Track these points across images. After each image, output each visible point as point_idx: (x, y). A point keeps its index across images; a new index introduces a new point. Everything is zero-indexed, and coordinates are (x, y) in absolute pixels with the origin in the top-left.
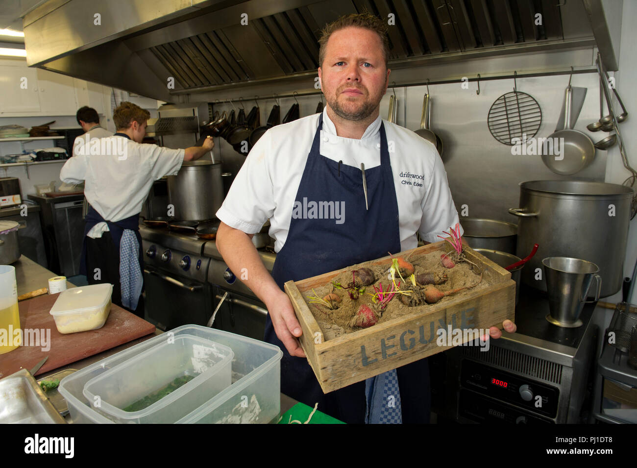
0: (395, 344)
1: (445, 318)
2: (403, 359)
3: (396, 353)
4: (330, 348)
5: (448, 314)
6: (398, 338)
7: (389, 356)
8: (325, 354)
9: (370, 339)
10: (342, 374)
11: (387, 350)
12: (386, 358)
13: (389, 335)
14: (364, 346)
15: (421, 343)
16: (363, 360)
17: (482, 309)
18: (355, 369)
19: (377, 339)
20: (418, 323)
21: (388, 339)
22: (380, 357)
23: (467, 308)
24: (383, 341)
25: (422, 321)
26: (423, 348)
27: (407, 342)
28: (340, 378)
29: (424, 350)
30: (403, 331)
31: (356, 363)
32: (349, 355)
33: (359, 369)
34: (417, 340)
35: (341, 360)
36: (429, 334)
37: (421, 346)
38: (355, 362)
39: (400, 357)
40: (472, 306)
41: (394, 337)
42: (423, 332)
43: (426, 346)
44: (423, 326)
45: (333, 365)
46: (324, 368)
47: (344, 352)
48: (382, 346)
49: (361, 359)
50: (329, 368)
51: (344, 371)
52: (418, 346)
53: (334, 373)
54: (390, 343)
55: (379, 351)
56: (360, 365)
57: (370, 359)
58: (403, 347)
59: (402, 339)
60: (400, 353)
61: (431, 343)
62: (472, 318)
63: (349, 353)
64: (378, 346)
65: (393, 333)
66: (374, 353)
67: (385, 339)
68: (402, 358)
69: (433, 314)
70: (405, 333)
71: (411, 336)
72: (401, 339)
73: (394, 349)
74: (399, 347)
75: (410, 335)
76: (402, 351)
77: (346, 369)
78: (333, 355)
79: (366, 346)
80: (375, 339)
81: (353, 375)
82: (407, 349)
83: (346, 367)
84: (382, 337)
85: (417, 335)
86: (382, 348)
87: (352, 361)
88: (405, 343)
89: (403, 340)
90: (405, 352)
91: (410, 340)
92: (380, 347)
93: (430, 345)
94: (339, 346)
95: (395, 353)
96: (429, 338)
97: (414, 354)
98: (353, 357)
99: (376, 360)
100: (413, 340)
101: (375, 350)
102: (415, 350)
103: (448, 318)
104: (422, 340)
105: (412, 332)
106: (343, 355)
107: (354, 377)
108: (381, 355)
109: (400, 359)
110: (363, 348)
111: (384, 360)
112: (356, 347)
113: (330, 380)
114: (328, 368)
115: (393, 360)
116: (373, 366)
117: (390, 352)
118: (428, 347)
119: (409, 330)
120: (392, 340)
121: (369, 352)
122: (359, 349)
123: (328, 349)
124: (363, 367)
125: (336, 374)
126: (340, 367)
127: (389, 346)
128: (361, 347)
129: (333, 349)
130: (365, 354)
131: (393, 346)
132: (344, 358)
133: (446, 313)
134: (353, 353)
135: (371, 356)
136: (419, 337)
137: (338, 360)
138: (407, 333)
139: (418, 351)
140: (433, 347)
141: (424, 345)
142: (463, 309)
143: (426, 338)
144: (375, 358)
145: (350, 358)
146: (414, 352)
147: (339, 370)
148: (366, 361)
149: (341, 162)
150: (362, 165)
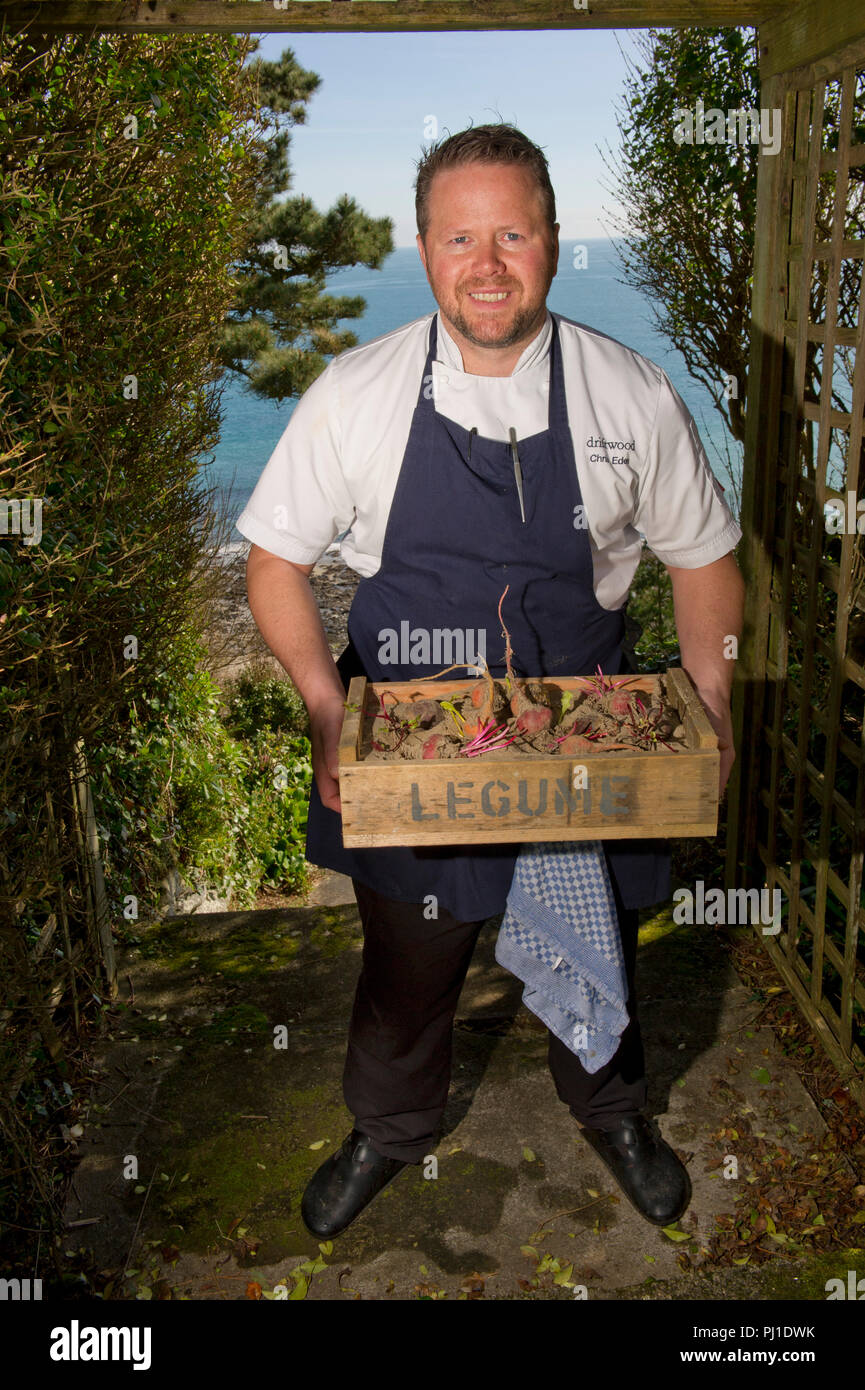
0: (473, 798)
1: (570, 780)
2: (485, 831)
3: (473, 816)
4: (360, 771)
6: (478, 789)
7: (460, 816)
8: (351, 779)
9: (428, 775)
10: (377, 822)
11: (456, 805)
12: (454, 818)
13: (462, 779)
14: (417, 785)
15: (521, 812)
16: (413, 808)
17: (645, 784)
18: (398, 821)
19: (441, 779)
20: (516, 774)
21: (460, 786)
22: (444, 813)
23: (613, 773)
24: (450, 786)
25: (525, 772)
26: (524, 822)
27: (495, 802)
28: (372, 826)
29: (524, 828)
30: (488, 780)
31: (401, 811)
32: (391, 794)
33: (406, 823)
34: (512, 805)
35: (376, 797)
37: (519, 818)
38: (399, 808)
39: (480, 825)
40: (624, 773)
41: (471, 785)
42: (526, 792)
43: (529, 820)
45: (363, 802)
46: (348, 802)
47: (382, 785)
48: (448, 794)
49: (411, 805)
50: (357, 804)
51: (380, 817)
52: (515, 816)
53: (363, 817)
54: (463, 793)
55: (442, 803)
56: (408, 816)
57: (425, 812)
58: (487, 807)
59: (485, 794)
60: (480, 817)
61: (541, 818)
62: (623, 795)
63: (389, 790)
64: (441, 792)
66: (433, 803)
67: (456, 785)
70: (492, 783)
71: (504, 794)
72: (483, 792)
73: (470, 807)
74: (479, 806)
75: (502, 791)
76: (483, 815)
77: (384, 815)
78: (365, 785)
79: (421, 787)
80: (437, 777)
81: (393, 829)
82: (493, 814)
83: (384, 812)
84: (451, 780)
85: (514, 794)
86: (448, 797)
87: (394, 805)
88: (491, 802)
89: (488, 796)
90: (490, 818)
91: (501, 799)
92: (446, 795)
93: (539, 820)
95: (470, 814)
96: (537, 807)
97: (503, 828)
98: (395, 798)
99: (437, 816)
100: (506, 801)
101: (437, 797)
102: (509, 821)
104: (523, 806)
105: (506, 788)
108: (446, 810)
109: (481, 829)
110: (415, 788)
111: (451, 822)
112: (403, 782)
113: (355, 826)
114: (354, 804)
115: (466, 826)
116: (431, 826)
117: (462, 809)
118: (533, 824)
119: (498, 782)
120: (467, 790)
121: (425, 797)
122: (408, 789)
123: (357, 771)
124: (413, 821)
125: (365, 818)
126: (372, 809)
127: (461, 799)
128: (413, 785)
129: (365, 775)
130: (418, 800)
131: (469, 801)
132: (382, 796)
133: (570, 771)
134: (396, 791)
135: (428, 805)
136: (517, 799)
137: (371, 796)
138: (496, 786)
139: (514, 824)
140: (543, 826)
141: (526, 817)
142: (606, 773)
143: (530, 805)
144: (434, 812)
145: (392, 798)
146: (506, 825)
147: (372, 812)
148: (419, 814)
149: (475, 430)
150: (512, 432)
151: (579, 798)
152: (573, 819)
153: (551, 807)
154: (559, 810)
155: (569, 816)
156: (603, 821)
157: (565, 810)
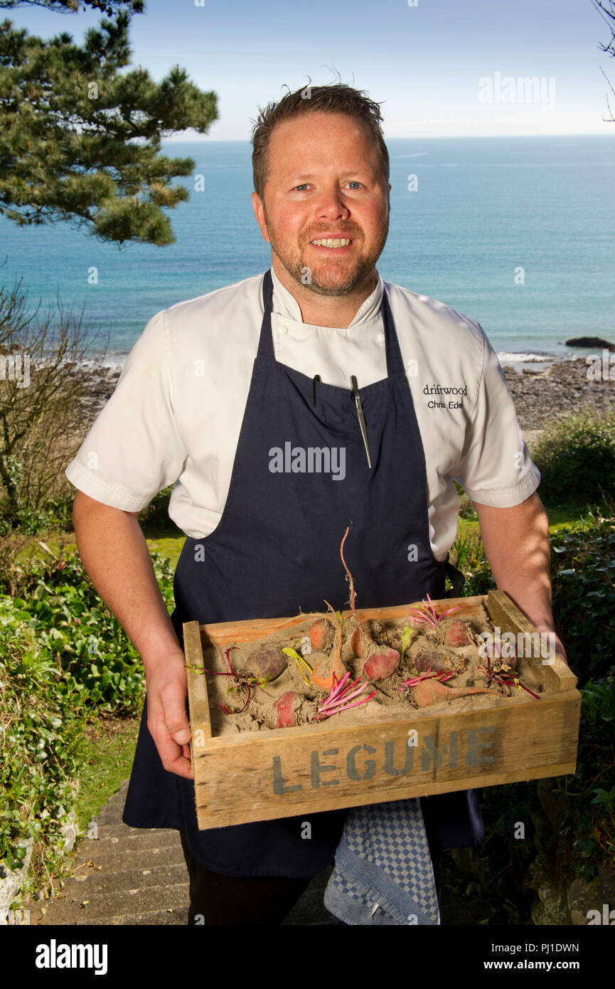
0: (337, 765)
1: (437, 736)
2: (350, 795)
3: (338, 783)
4: (218, 750)
5: (443, 730)
6: (343, 755)
7: (324, 784)
8: (206, 758)
9: (291, 747)
10: (236, 800)
11: (320, 773)
12: (318, 786)
13: (327, 747)
14: (279, 757)
15: (389, 773)
16: (275, 782)
17: (509, 732)
18: (258, 796)
19: (304, 750)
20: (383, 736)
21: (324, 754)
22: (307, 784)
23: (479, 725)
24: (315, 756)
25: (391, 733)
26: (390, 782)
27: (360, 766)
28: (230, 806)
29: (392, 787)
30: (355, 745)
31: (262, 786)
32: (251, 770)
33: (266, 798)
34: (379, 767)
35: (235, 775)
36: (403, 759)
37: (386, 779)
38: (259, 783)
39: (344, 790)
40: (490, 723)
41: (336, 751)
42: (392, 753)
43: (395, 780)
44: (392, 742)
45: (220, 782)
46: (203, 784)
47: (241, 761)
48: (312, 764)
49: (272, 779)
50: (213, 784)
51: (238, 795)
52: (381, 778)
53: (221, 797)
54: (328, 761)
55: (306, 773)
56: (269, 791)
57: (287, 784)
58: (352, 772)
59: (350, 759)
60: (345, 783)
61: (408, 776)
62: (488, 745)
63: (250, 765)
64: (305, 763)
65: (335, 745)
66: (296, 774)
67: (320, 753)
68: (347, 792)
69: (413, 724)
70: (358, 748)
71: (370, 757)
72: (348, 757)
73: (335, 774)
74: (344, 771)
75: (368, 754)
76: (349, 780)
77: (242, 793)
78: (222, 764)
79: (283, 758)
80: (299, 748)
81: (254, 807)
82: (359, 779)
83: (244, 788)
84: (315, 748)
85: (380, 756)
86: (312, 767)
87: (255, 781)
88: (357, 766)
89: (353, 761)
90: (356, 783)
91: (366, 762)
92: (310, 765)
93: (405, 779)
94: (235, 749)
95: (335, 780)
96: (403, 767)
97: (370, 790)
98: (256, 774)
99: (300, 787)
100: (371, 765)
101: (300, 768)
102: (375, 783)
103: (441, 737)
104: (388, 768)
105: (372, 751)
106: (237, 767)
107: (258, 809)
108: (310, 780)
109: (345, 795)
110: (277, 761)
111: (315, 791)
112: (264, 757)
113: (211, 808)
114: (210, 785)
115: (331, 793)
116: (293, 798)
117: (326, 777)
118: (398, 783)
119: (365, 745)
120: (332, 757)
121: (286, 770)
122: (270, 763)
123: (214, 750)
124: (274, 795)
125: (223, 798)
126: (232, 788)
127: (325, 767)
128: (274, 758)
129: (222, 753)
130: (280, 773)
131: (334, 768)
132: (242, 773)
133: (438, 727)
134: (257, 767)
135: (290, 777)
136: (383, 760)
137: (229, 774)
138: (362, 750)
139: (379, 786)
140: (409, 784)
141: (392, 777)
142: (472, 725)
143: (396, 765)
144: (296, 783)
145: (252, 774)
146: (372, 787)
147: (230, 792)
148: (280, 786)
149: (318, 378)
150: (354, 379)
151: (445, 752)
152: (438, 774)
153: (417, 765)
154: (425, 767)
155: (435, 772)
156: (469, 772)
157: (432, 766)
